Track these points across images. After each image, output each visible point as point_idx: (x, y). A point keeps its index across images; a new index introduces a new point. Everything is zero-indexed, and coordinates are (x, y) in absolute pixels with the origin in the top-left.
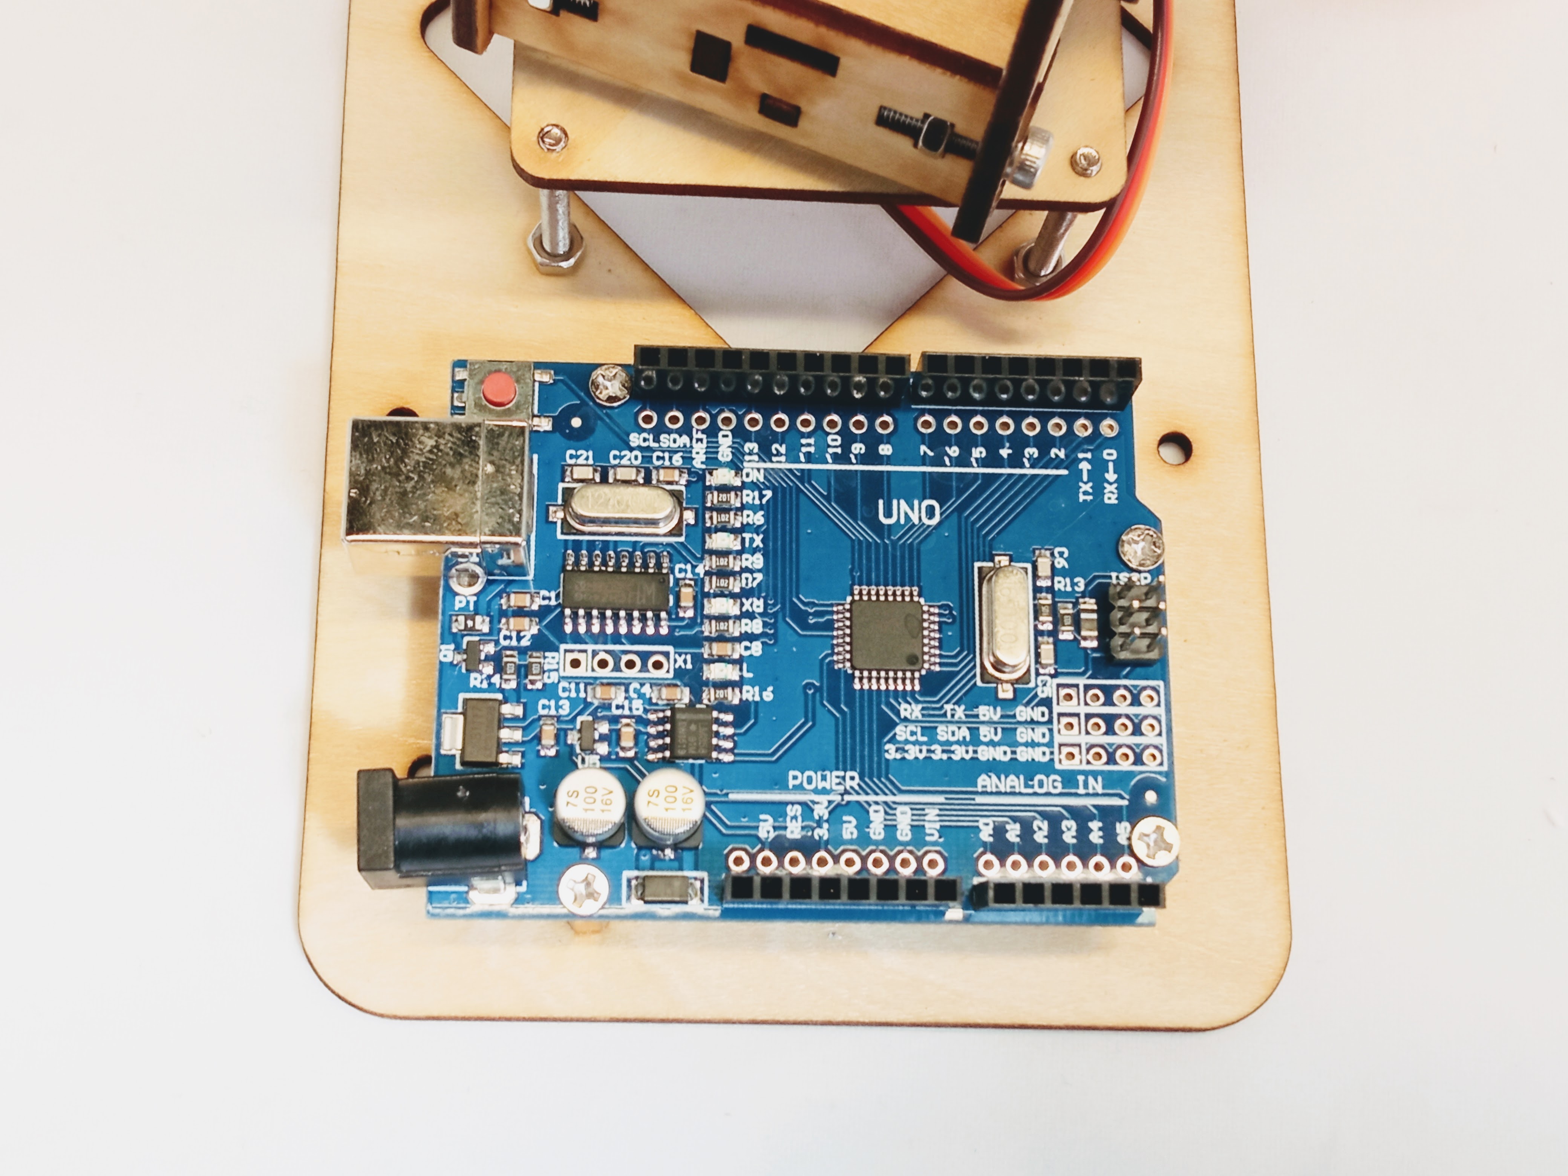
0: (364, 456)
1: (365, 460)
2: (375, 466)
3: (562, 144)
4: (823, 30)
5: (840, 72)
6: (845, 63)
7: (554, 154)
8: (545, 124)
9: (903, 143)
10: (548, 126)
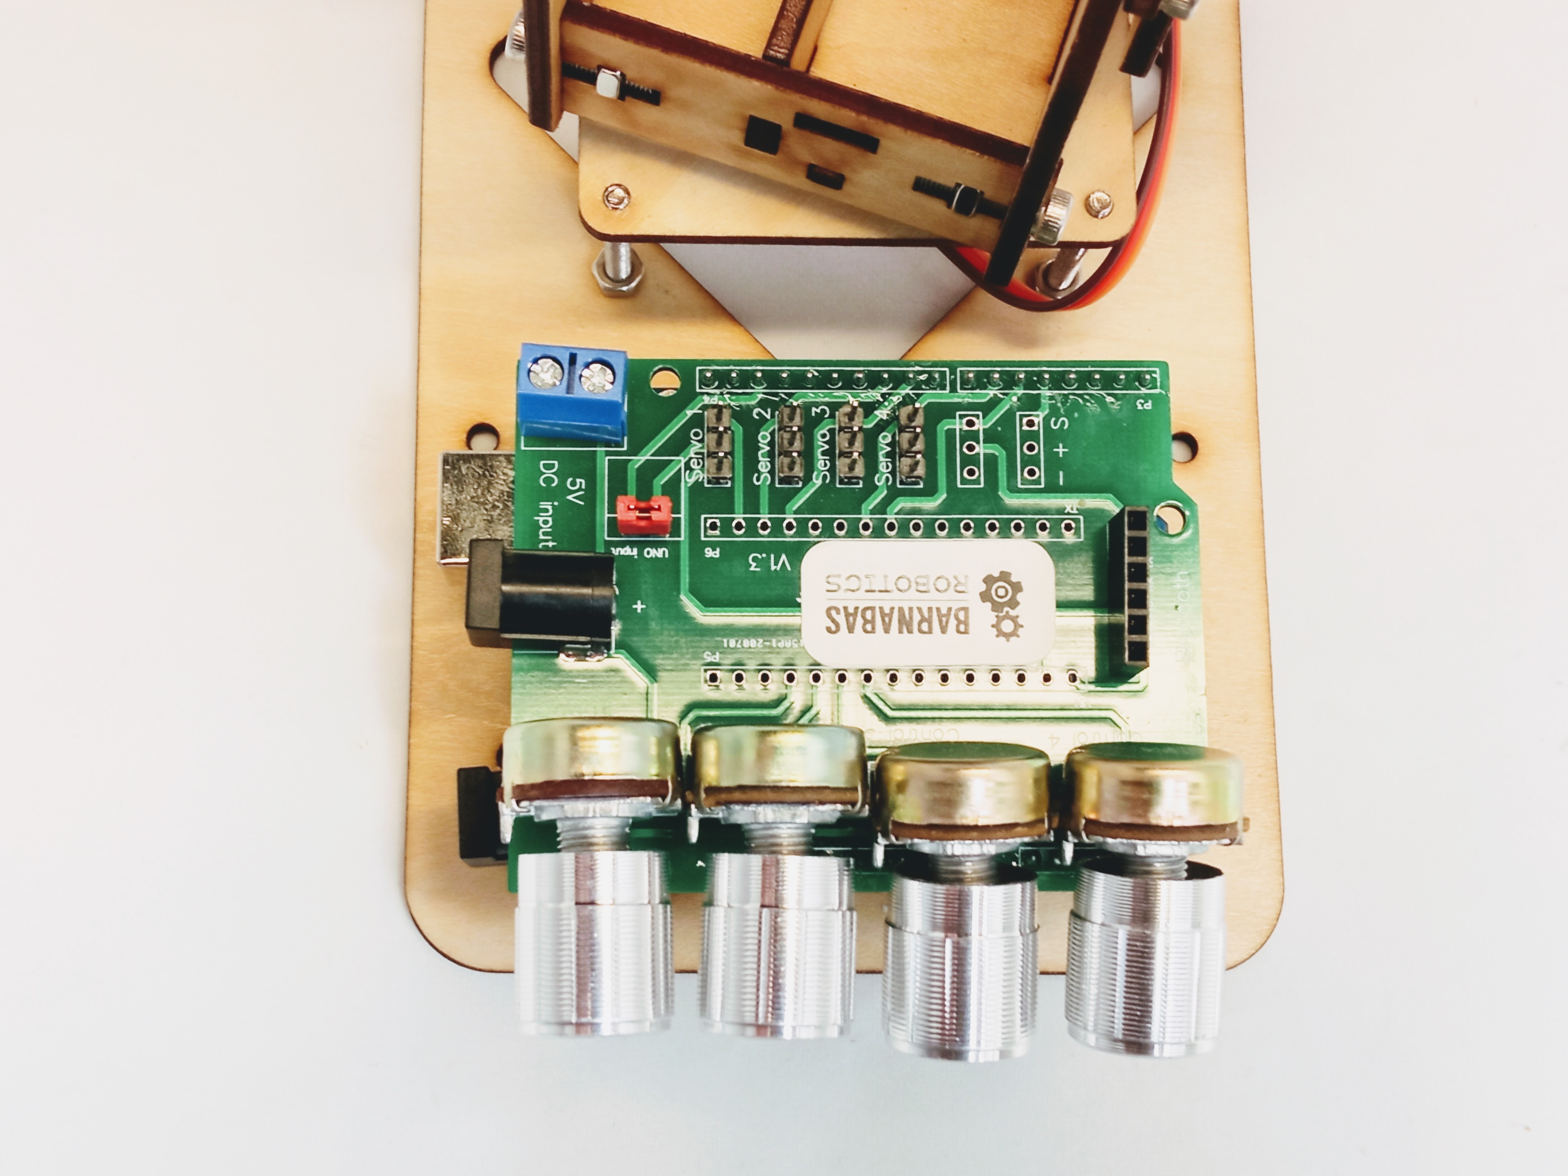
0: (455, 487)
1: (455, 491)
2: (464, 496)
3: (626, 201)
4: (864, 118)
5: (880, 151)
6: (884, 143)
7: (618, 212)
8: (609, 185)
9: (937, 206)
10: (611, 186)
